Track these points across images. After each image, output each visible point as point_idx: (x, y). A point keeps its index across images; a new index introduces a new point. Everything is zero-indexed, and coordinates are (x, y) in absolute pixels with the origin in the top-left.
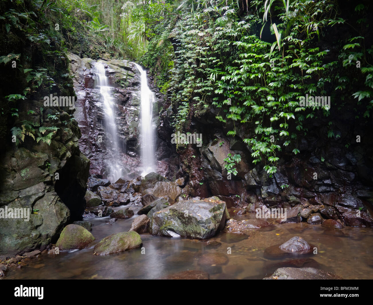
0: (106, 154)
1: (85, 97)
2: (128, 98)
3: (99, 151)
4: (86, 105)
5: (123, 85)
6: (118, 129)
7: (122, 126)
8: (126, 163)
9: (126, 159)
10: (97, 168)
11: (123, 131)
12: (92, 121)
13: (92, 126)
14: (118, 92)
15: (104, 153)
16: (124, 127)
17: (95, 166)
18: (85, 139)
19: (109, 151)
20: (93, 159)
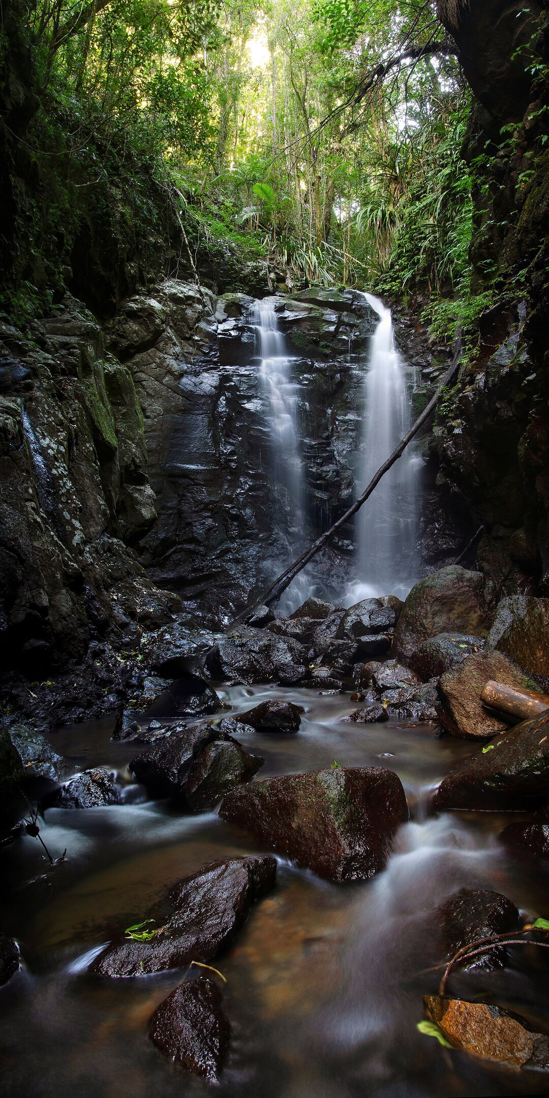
0: (271, 544)
1: (215, 387)
2: (341, 384)
3: (248, 536)
4: (220, 410)
5: (328, 351)
6: (307, 474)
7: (321, 465)
8: (329, 570)
9: (330, 558)
10: (241, 586)
11: (323, 479)
12: (233, 453)
13: (233, 465)
14: (311, 369)
15: (262, 540)
16: (325, 468)
17: (234, 579)
18: (211, 502)
19: (281, 534)
20: (230, 560)
